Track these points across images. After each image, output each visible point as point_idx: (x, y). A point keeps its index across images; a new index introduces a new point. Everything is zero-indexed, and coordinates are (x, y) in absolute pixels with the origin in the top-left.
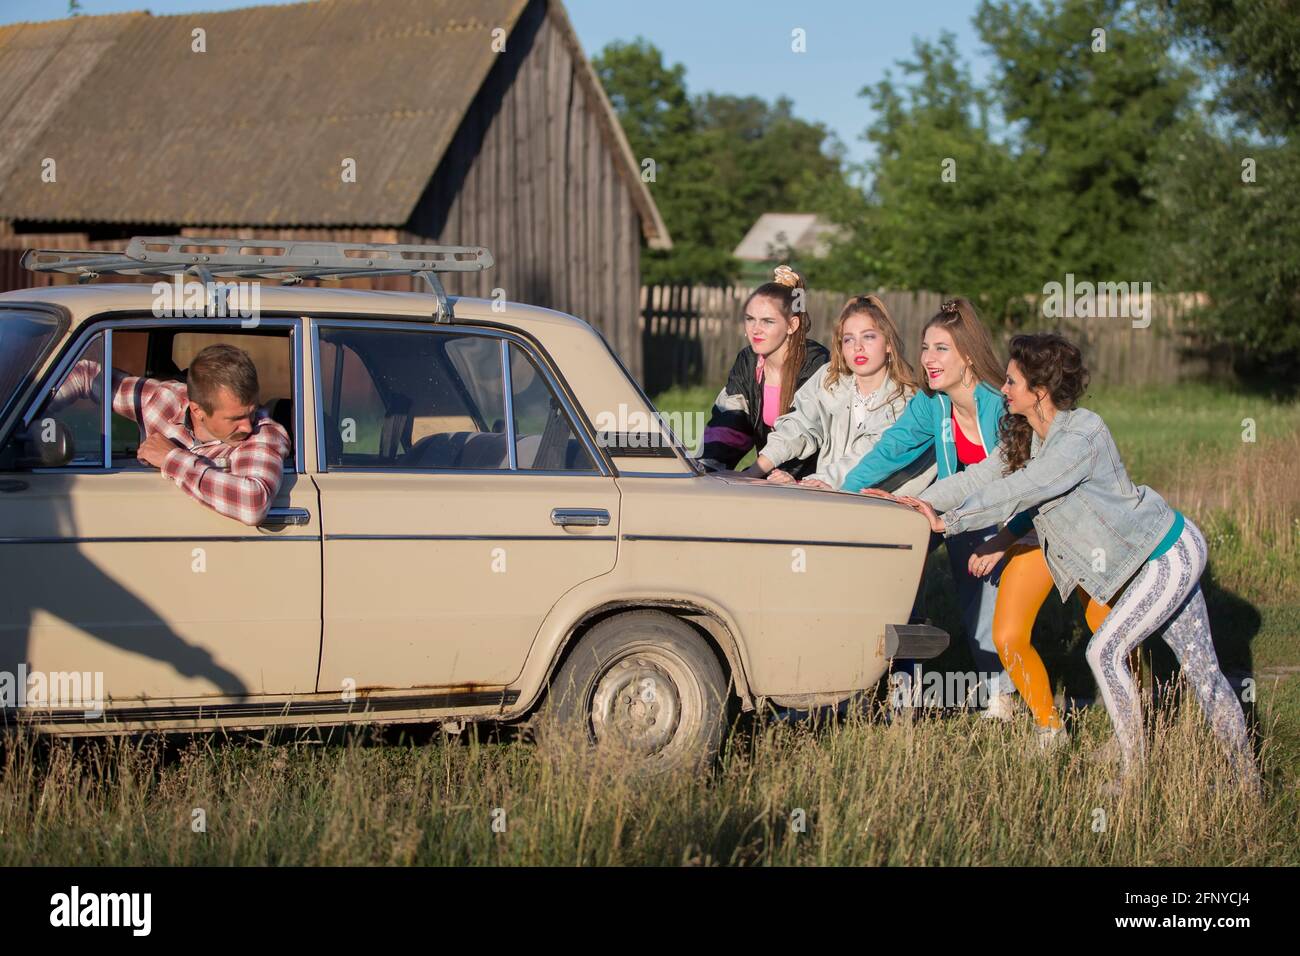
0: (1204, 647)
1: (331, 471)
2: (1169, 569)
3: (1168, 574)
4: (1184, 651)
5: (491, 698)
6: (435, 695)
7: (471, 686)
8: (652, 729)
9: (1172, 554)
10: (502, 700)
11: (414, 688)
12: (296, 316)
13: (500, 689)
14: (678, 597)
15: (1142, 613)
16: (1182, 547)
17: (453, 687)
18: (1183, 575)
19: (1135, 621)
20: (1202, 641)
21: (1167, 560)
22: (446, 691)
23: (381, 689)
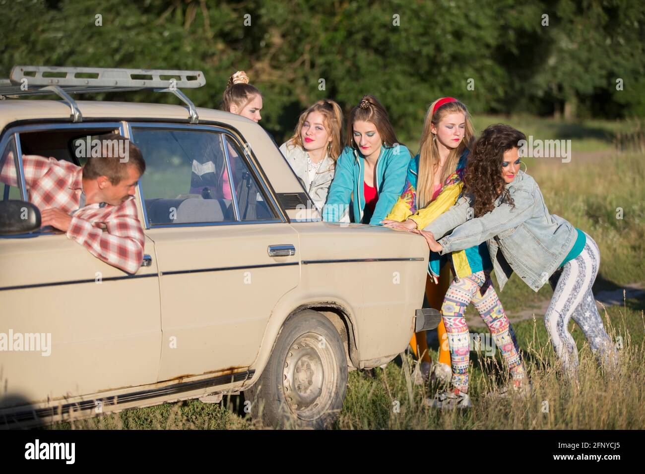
0: (595, 313)
1: (152, 228)
2: (584, 263)
3: (585, 267)
4: (584, 318)
5: (240, 377)
6: (215, 377)
7: (232, 369)
8: (311, 388)
9: (584, 254)
10: (246, 377)
11: (205, 373)
12: (117, 120)
13: (245, 369)
14: (330, 300)
15: (576, 294)
16: (589, 249)
17: (223, 371)
18: (593, 266)
19: (573, 299)
20: (593, 310)
21: (582, 258)
22: (220, 374)
23: (188, 376)
